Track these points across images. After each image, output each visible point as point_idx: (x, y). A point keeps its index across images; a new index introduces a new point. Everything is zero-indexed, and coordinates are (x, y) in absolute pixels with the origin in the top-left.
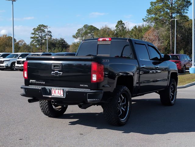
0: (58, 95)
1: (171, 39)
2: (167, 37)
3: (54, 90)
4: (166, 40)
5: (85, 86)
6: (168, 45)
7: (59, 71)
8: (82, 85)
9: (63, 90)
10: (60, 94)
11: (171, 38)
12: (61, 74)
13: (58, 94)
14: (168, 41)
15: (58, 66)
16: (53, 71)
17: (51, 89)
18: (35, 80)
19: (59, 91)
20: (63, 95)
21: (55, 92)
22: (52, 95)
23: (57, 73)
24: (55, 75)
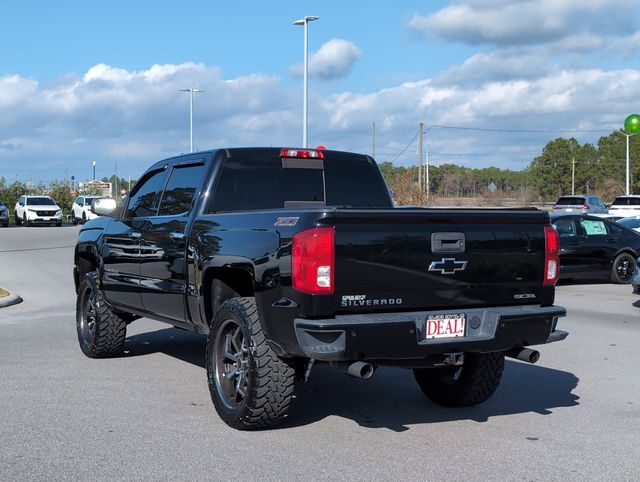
0: (449, 335)
3: (436, 321)
5: (528, 296)
7: (458, 257)
8: (521, 296)
9: (466, 316)
10: (453, 330)
13: (449, 331)
15: (455, 241)
16: (437, 257)
17: (427, 319)
18: (364, 296)
19: (452, 321)
20: (462, 334)
21: (438, 327)
22: (428, 337)
23: (449, 266)
24: (443, 272)
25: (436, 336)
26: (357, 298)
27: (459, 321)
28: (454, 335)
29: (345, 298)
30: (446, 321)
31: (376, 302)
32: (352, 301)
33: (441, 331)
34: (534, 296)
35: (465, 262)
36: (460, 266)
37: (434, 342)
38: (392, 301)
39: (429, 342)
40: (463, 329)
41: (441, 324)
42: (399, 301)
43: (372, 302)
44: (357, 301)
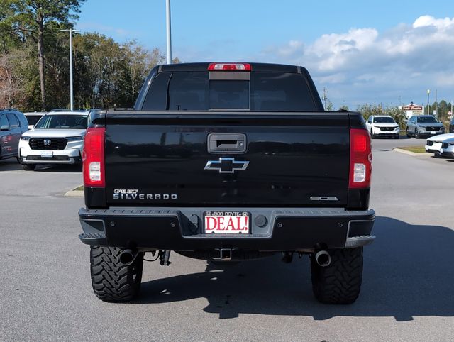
0: (230, 231)
1: (41, 78)
2: (32, 72)
3: (216, 217)
4: (30, 80)
5: (329, 198)
6: (36, 91)
7: (238, 157)
8: (319, 198)
9: (250, 215)
10: (236, 227)
11: (42, 75)
12: (244, 168)
13: (230, 227)
14: (34, 82)
15: (234, 142)
16: (214, 157)
17: (204, 214)
18: (137, 191)
19: (235, 219)
20: (247, 232)
21: (217, 223)
22: (207, 232)
23: (227, 165)
24: (220, 171)
25: (216, 231)
26: (129, 192)
27: (242, 219)
28: (237, 232)
29: (117, 192)
30: (227, 218)
31: (149, 196)
32: (124, 195)
33: (221, 227)
34: (335, 199)
35: (246, 163)
36: (241, 165)
37: (214, 237)
38: (166, 196)
39: (207, 237)
40: (248, 226)
41: (221, 220)
42: (174, 196)
43: (145, 196)
44: (129, 195)
